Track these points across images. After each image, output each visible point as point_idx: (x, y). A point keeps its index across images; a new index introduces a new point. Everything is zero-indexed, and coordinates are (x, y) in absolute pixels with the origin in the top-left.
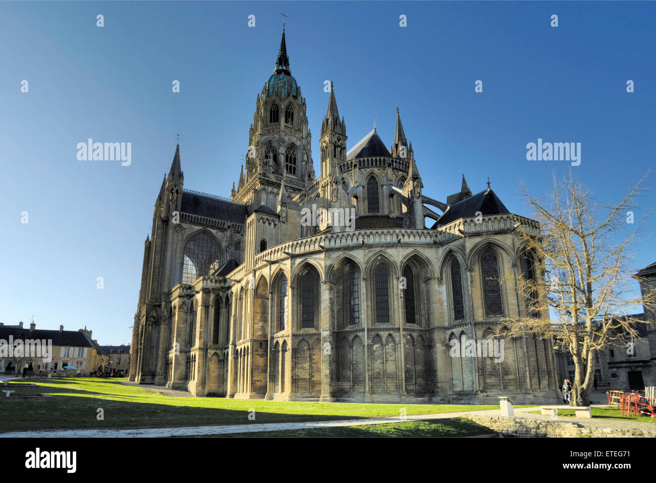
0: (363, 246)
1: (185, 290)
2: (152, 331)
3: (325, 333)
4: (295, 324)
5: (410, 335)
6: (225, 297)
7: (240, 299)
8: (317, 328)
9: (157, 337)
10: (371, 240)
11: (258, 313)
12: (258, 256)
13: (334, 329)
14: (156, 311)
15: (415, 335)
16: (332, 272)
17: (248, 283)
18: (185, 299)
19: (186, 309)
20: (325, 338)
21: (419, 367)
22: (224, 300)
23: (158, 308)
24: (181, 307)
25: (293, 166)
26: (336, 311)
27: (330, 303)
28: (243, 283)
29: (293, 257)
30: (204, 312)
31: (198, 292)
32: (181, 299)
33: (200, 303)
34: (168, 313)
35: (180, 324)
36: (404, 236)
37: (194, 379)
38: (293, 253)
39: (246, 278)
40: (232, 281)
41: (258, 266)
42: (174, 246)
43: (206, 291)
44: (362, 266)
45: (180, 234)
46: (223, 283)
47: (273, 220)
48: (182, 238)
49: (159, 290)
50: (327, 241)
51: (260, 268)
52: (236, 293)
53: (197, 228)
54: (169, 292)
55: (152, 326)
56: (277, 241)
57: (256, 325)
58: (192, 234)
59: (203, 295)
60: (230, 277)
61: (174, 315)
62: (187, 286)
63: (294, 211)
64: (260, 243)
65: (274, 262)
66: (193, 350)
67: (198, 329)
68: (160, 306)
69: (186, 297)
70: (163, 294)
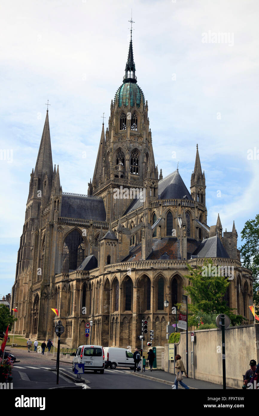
0: (152, 269)
1: (65, 277)
2: (44, 303)
3: (134, 315)
4: (122, 309)
7: (97, 288)
8: (132, 311)
9: (48, 308)
10: (156, 266)
11: (105, 299)
13: (139, 312)
14: (47, 289)
16: (139, 281)
17: (101, 280)
18: (66, 283)
19: (66, 290)
20: (134, 317)
22: (88, 286)
23: (48, 287)
24: (63, 289)
26: (141, 302)
27: (137, 298)
28: (99, 279)
29: (121, 271)
30: (77, 294)
31: (73, 280)
32: (63, 283)
33: (75, 288)
34: (54, 291)
35: (63, 300)
36: (172, 264)
37: (71, 337)
38: (122, 269)
39: (100, 277)
40: (92, 276)
41: (106, 272)
42: (58, 242)
43: (78, 280)
44: (152, 280)
45: (61, 233)
46: (87, 275)
47: (114, 243)
48: (62, 236)
49: (48, 274)
50: (137, 264)
51: (106, 274)
52: (95, 284)
53: (71, 227)
54: (55, 276)
55: (44, 299)
56: (116, 255)
57: (104, 307)
58: (68, 232)
59: (76, 282)
60: (91, 272)
61: (59, 293)
62: (67, 274)
63: (126, 235)
64: (107, 257)
65: (113, 273)
66: (70, 318)
67: (74, 305)
68: (49, 285)
69: (66, 281)
70: (51, 277)
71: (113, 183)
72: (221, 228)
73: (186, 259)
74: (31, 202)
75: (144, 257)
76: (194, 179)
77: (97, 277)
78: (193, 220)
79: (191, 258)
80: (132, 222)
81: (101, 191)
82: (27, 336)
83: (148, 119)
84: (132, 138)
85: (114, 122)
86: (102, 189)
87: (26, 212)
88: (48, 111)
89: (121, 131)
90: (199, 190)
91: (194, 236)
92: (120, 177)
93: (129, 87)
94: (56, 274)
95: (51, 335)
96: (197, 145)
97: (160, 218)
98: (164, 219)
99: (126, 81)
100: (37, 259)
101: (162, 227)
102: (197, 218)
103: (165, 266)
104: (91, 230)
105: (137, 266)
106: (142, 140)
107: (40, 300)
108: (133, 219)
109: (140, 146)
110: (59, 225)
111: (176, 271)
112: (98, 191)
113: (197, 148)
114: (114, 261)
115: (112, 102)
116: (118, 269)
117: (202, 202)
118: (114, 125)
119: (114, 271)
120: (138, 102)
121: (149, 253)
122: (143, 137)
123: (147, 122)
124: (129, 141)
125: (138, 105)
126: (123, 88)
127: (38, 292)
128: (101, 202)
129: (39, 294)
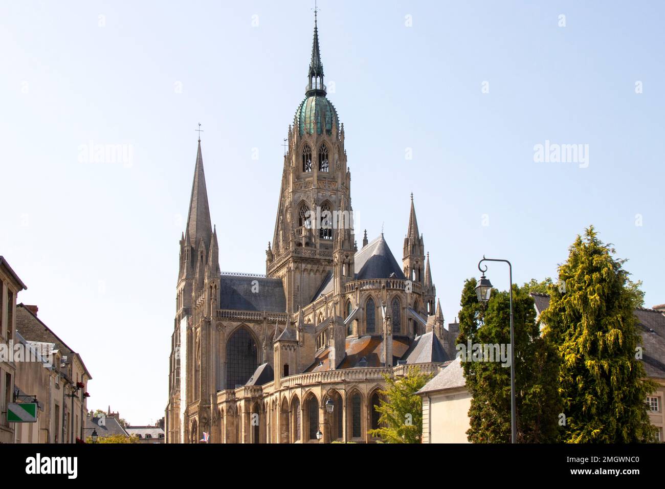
1: (230, 395)
4: (305, 437)
10: (349, 378)
11: (283, 425)
14: (207, 413)
17: (276, 399)
18: (231, 404)
19: (232, 413)
23: (207, 409)
24: (228, 411)
27: (325, 423)
28: (273, 397)
29: (301, 386)
30: (246, 418)
31: (240, 400)
32: (228, 403)
33: (243, 410)
34: (217, 415)
35: (228, 427)
36: (370, 373)
38: (303, 383)
39: (275, 394)
40: (266, 393)
41: (282, 388)
42: (218, 346)
43: (247, 400)
44: (344, 397)
45: (221, 332)
46: (260, 392)
47: (293, 346)
48: (224, 337)
49: (208, 392)
50: (323, 376)
51: (283, 390)
52: (270, 404)
53: (236, 324)
54: (216, 394)
55: (204, 426)
56: (296, 363)
57: (283, 435)
58: (232, 331)
59: (245, 403)
60: (265, 388)
61: (223, 418)
62: (232, 391)
63: (309, 334)
64: (283, 367)
65: (292, 388)
67: (243, 434)
68: (209, 407)
69: (232, 401)
70: (211, 396)
71: (294, 255)
72: (441, 319)
73: (392, 365)
74: (183, 284)
75: (333, 366)
76: (407, 246)
77: (272, 394)
78: (404, 308)
79: (398, 365)
80: (321, 313)
81: (278, 267)
83: (345, 151)
84: (320, 184)
85: (293, 161)
86: (280, 264)
87: (177, 299)
88: (199, 141)
89: (304, 173)
90: (415, 262)
91: (405, 332)
92: (304, 246)
93: (314, 103)
94: (218, 391)
96: (412, 194)
97: (357, 308)
98: (363, 309)
99: (310, 93)
100: (192, 369)
101: (361, 321)
102: (410, 305)
103: (361, 377)
104: (265, 326)
105: (323, 378)
106: (336, 187)
107: (198, 428)
108: (322, 310)
109: (333, 196)
110: (219, 322)
111: (376, 384)
112: (274, 266)
113: (412, 200)
114: (294, 371)
115: (290, 128)
116: (299, 383)
117: (420, 281)
118: (293, 165)
119: (292, 386)
120: (328, 127)
121: (341, 360)
122: (337, 182)
123: (343, 157)
124: (316, 190)
125: (329, 132)
126: (305, 105)
127: (195, 417)
128: (279, 283)
129: (197, 419)
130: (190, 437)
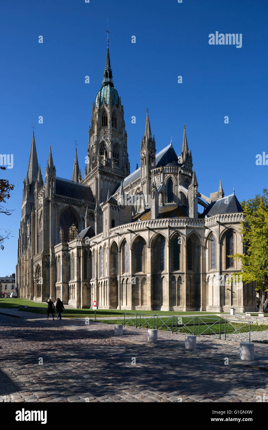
0: (168, 227)
1: (65, 246)
3: (148, 275)
4: (133, 271)
5: (189, 277)
6: (89, 251)
7: (100, 253)
8: (144, 272)
10: (172, 225)
11: (112, 262)
12: (111, 230)
13: (152, 272)
14: (47, 259)
15: (191, 276)
16: (153, 241)
17: (105, 245)
18: (65, 252)
19: (66, 258)
20: (148, 277)
21: (192, 293)
22: (89, 253)
23: (48, 257)
24: (63, 257)
25: (117, 160)
26: (153, 263)
28: (102, 244)
29: (131, 232)
30: (78, 260)
31: (73, 249)
32: (63, 252)
33: (75, 255)
34: (54, 260)
35: (64, 267)
37: (74, 299)
38: (132, 230)
39: (104, 242)
40: (94, 242)
41: (112, 235)
43: (79, 248)
45: (57, 209)
46: (88, 242)
47: (117, 207)
48: (58, 212)
49: (48, 246)
51: (113, 237)
52: (97, 250)
53: (66, 205)
54: (54, 247)
55: (46, 267)
56: (120, 220)
57: (111, 269)
58: (63, 209)
59: (77, 250)
60: (93, 239)
61: (59, 261)
62: (66, 244)
64: (111, 221)
65: (121, 235)
66: (72, 283)
68: (49, 255)
69: (66, 250)
70: (50, 248)
77: (100, 242)
82: (32, 299)
86: (88, 178)
95: (54, 297)
104: (83, 209)
107: (41, 268)
109: (120, 141)
110: (55, 202)
116: (128, 230)
119: (123, 233)
124: (111, 135)
127: (39, 262)
129: (40, 264)
130: (34, 276)
